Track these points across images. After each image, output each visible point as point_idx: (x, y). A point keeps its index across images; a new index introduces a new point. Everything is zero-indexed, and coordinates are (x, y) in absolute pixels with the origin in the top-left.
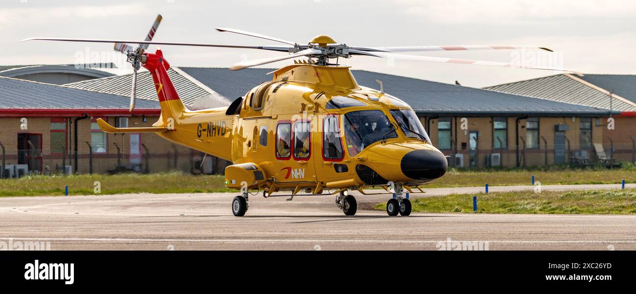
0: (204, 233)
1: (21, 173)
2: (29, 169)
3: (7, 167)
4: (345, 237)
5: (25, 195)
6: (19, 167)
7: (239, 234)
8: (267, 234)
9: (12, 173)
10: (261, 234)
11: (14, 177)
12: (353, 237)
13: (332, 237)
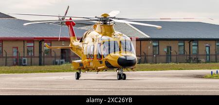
0: (135, 87)
1: (62, 63)
2: (65, 61)
3: (57, 61)
4: (192, 89)
5: (64, 72)
6: (61, 60)
7: (149, 88)
8: (161, 88)
9: (58, 63)
10: (158, 87)
11: (59, 64)
12: (195, 89)
13: (186, 89)
